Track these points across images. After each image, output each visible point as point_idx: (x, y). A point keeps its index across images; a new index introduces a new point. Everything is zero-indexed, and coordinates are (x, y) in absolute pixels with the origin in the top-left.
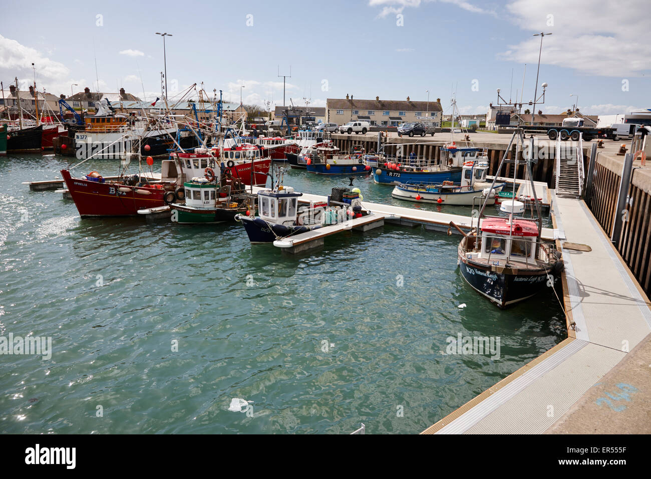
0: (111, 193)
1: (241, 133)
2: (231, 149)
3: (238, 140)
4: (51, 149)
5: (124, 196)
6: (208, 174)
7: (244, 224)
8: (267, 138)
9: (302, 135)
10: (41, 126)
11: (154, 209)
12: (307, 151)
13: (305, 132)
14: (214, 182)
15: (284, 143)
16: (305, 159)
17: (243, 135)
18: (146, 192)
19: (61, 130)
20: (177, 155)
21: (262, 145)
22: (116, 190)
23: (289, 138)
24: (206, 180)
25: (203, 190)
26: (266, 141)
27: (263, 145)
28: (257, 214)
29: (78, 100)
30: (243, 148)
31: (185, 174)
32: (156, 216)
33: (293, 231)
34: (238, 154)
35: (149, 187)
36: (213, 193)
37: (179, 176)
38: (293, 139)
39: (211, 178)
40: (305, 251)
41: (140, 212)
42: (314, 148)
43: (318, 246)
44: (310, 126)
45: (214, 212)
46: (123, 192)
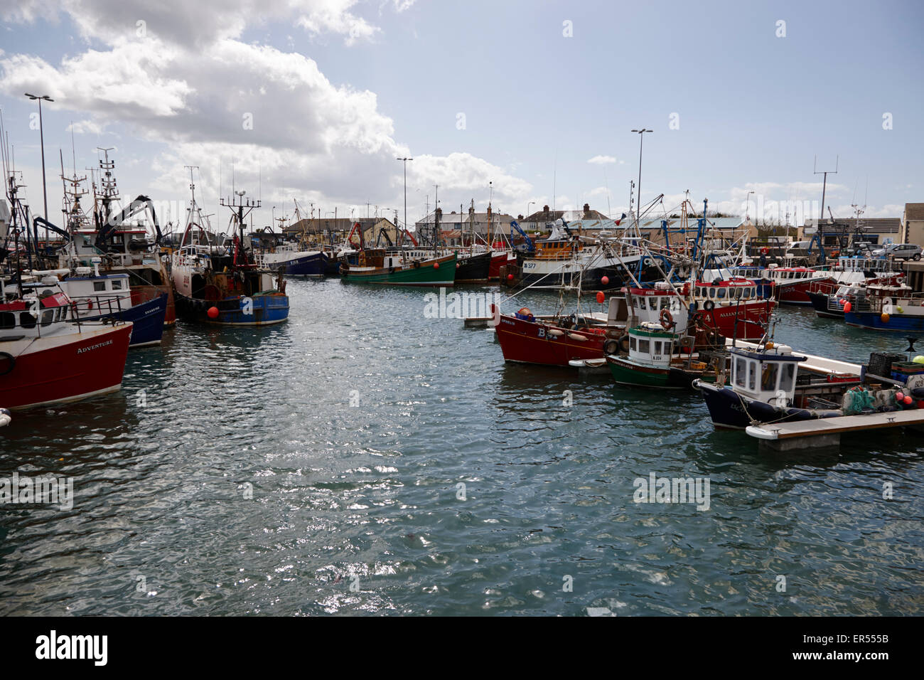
0: (540, 335)
1: (740, 260)
2: (712, 284)
3: (734, 271)
4: (497, 280)
5: (555, 340)
6: (665, 319)
7: (705, 395)
8: (782, 269)
9: (846, 264)
10: (491, 252)
11: (590, 361)
12: (848, 289)
13: (851, 259)
14: (671, 331)
15: (811, 276)
16: (841, 303)
17: (743, 263)
18: (582, 337)
19: (510, 258)
20: (629, 290)
21: (772, 279)
22: (546, 333)
23: (820, 269)
24: (659, 326)
25: (653, 341)
26: (780, 273)
27: (775, 278)
28: (728, 383)
29: (535, 221)
30: (731, 283)
31: (637, 317)
32: (591, 371)
33: (785, 415)
34: (721, 293)
35: (587, 331)
36: (668, 346)
37: (629, 319)
38: (828, 270)
39: (667, 324)
40: (800, 449)
41: (572, 362)
42: (863, 286)
43: (828, 446)
44: (861, 249)
45: (666, 373)
46: (554, 336)
